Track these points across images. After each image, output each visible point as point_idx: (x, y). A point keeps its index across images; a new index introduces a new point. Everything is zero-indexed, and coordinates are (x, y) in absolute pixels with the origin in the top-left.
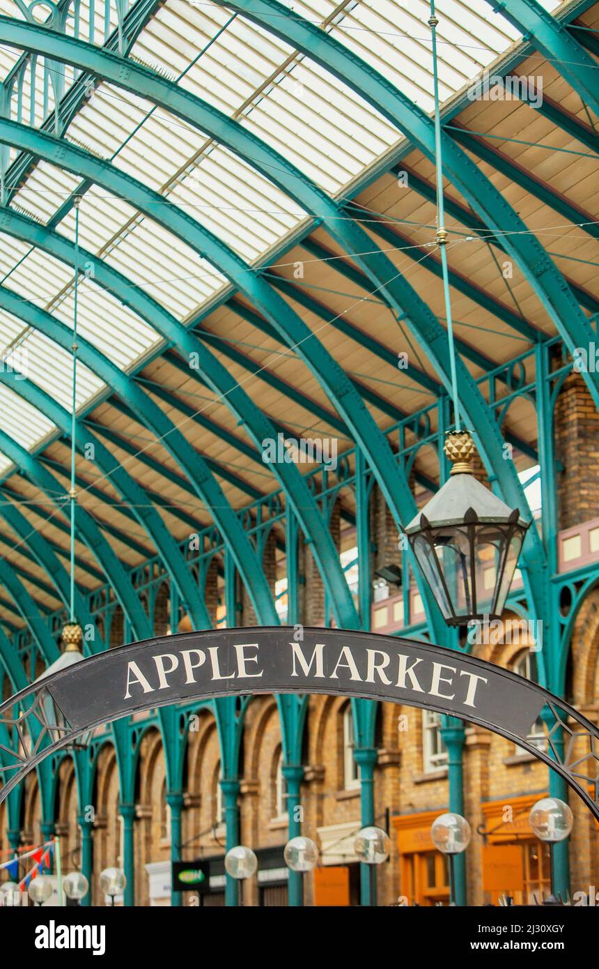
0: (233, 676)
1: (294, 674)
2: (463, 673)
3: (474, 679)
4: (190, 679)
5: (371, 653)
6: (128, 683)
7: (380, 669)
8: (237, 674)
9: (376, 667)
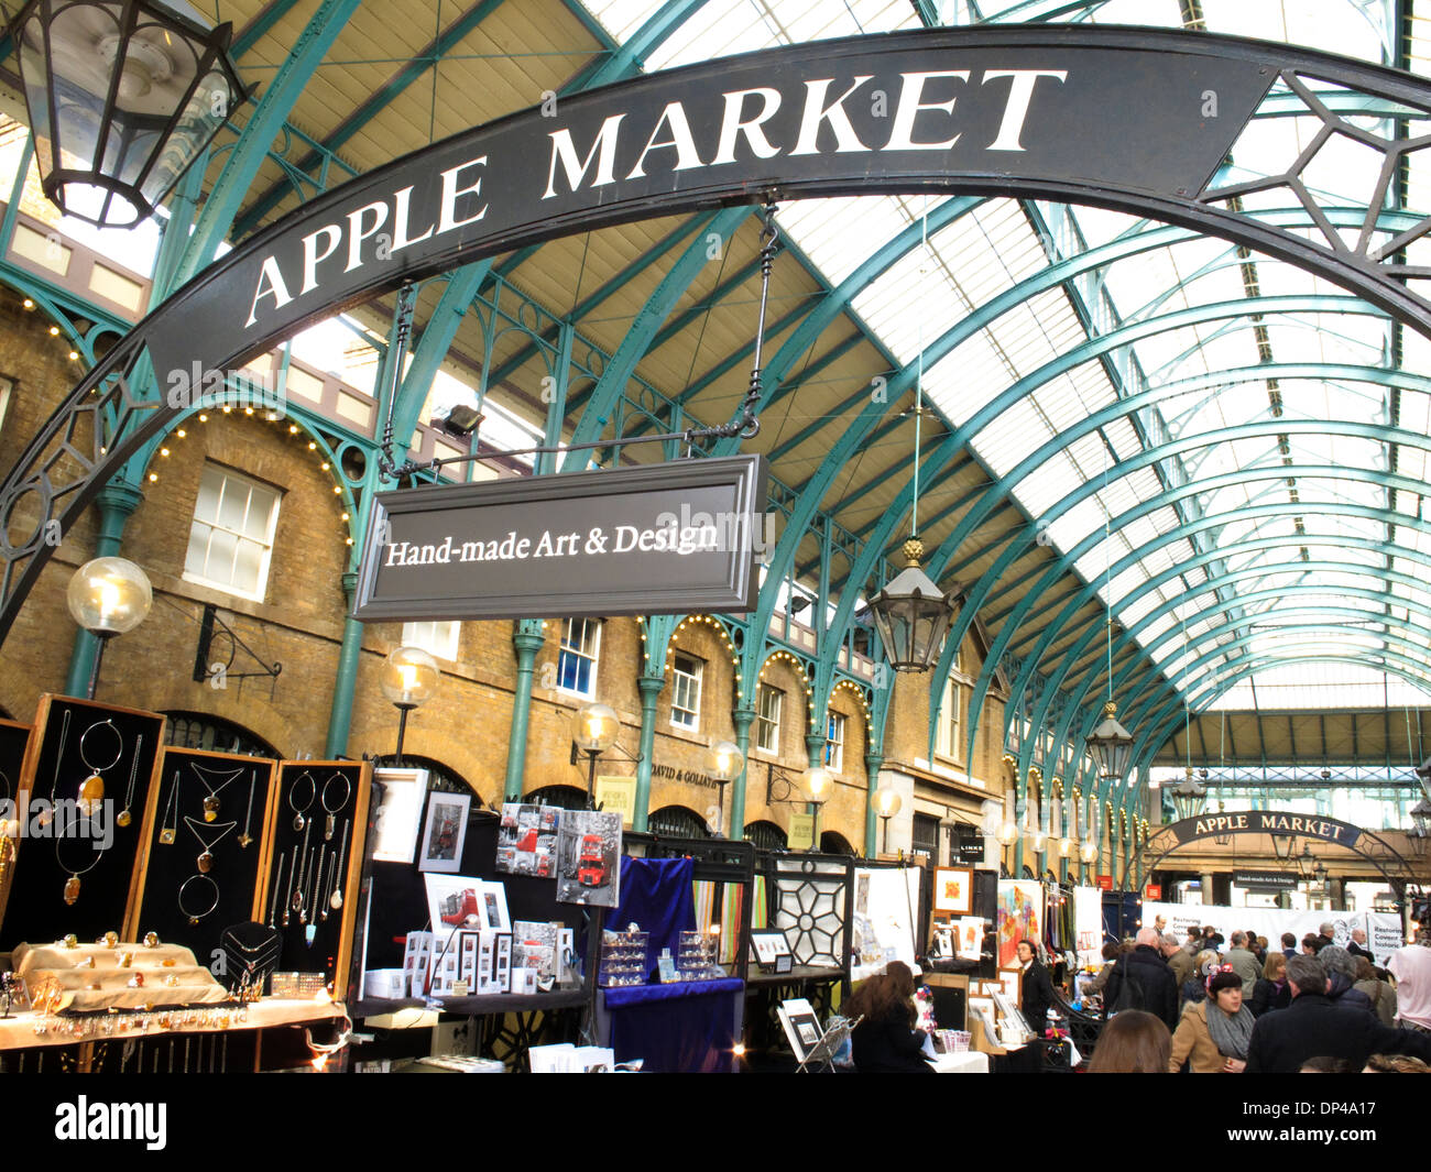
0: (428, 235)
1: (550, 193)
5: (733, 102)
7: (754, 131)
8: (437, 227)
9: (746, 126)
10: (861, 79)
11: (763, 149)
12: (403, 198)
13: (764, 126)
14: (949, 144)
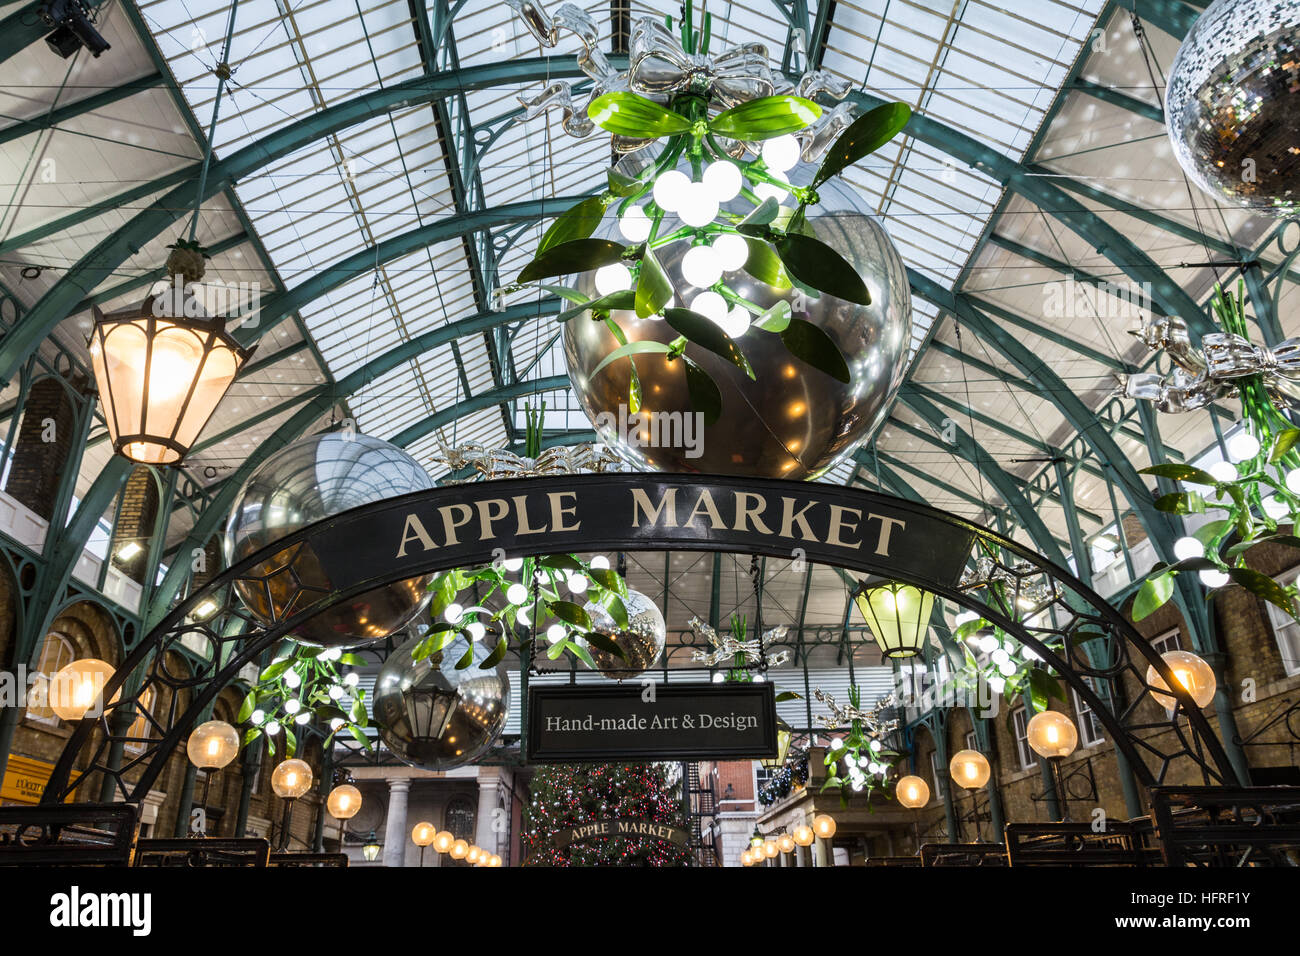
0: (544, 530)
1: (636, 524)
2: (871, 515)
3: (887, 523)
4: (487, 533)
5: (741, 498)
6: (405, 540)
7: (754, 514)
8: (550, 527)
9: (749, 512)
10: (812, 503)
11: (762, 528)
12: (520, 502)
13: (760, 515)
14: (857, 546)
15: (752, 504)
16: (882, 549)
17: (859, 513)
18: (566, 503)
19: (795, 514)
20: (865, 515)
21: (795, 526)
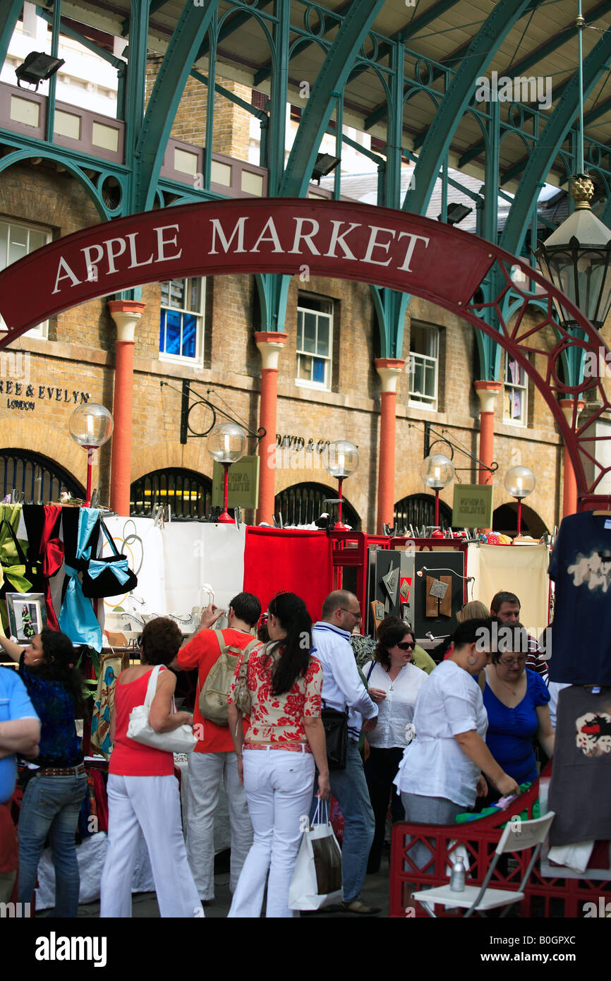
10: (354, 225)
11: (315, 251)
12: (132, 237)
13: (311, 238)
14: (386, 264)
15: (307, 229)
16: (405, 267)
17: (393, 232)
18: (167, 235)
19: (339, 236)
20: (397, 235)
21: (338, 249)
